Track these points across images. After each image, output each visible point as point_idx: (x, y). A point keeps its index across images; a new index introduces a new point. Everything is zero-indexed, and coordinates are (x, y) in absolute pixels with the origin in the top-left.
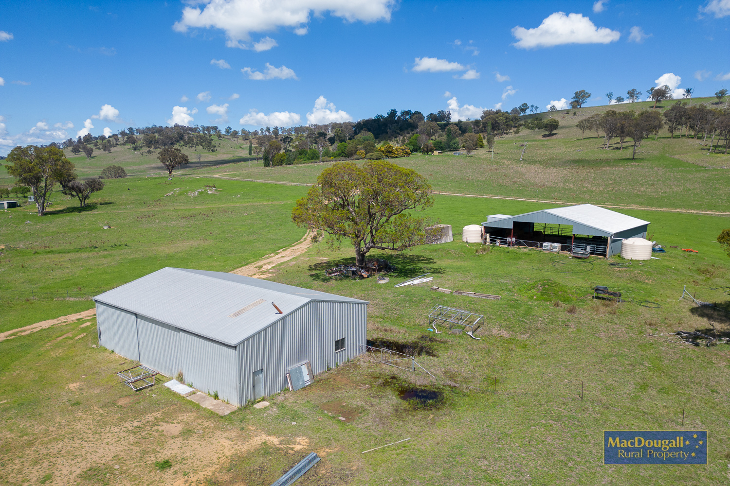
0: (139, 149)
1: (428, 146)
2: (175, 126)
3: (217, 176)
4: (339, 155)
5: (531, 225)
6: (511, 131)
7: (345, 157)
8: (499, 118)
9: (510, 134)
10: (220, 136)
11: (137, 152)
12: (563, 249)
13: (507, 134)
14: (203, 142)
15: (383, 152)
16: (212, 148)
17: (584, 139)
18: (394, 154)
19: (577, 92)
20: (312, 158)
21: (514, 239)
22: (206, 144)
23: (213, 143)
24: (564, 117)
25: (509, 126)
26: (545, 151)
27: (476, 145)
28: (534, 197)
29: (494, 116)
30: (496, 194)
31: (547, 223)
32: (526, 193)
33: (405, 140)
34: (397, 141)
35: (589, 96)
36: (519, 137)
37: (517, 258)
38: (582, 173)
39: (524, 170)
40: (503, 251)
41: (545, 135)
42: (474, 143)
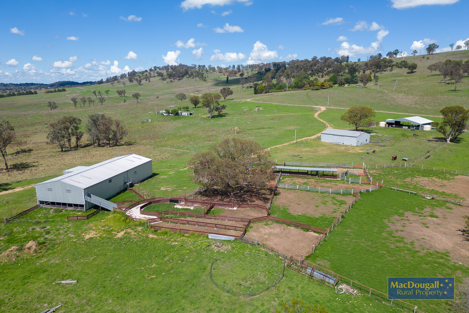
0: (165, 80)
1: (342, 82)
2: (179, 65)
3: (248, 100)
4: (295, 87)
5: (400, 122)
6: (388, 69)
7: (298, 88)
8: (381, 62)
9: (387, 71)
10: (207, 71)
11: (164, 82)
12: (408, 128)
13: (385, 71)
14: (199, 75)
15: (319, 86)
16: (204, 79)
17: (432, 75)
18: (325, 87)
19: (430, 44)
20: (280, 89)
21: (395, 126)
22: (200, 76)
23: (204, 76)
24: (421, 61)
25: (386, 67)
26: (408, 84)
27: (368, 80)
28: (401, 112)
29: (377, 61)
30: (384, 110)
31: (405, 121)
32: (397, 110)
33: (323, 75)
34: (319, 76)
35: (438, 47)
36: (392, 74)
37: (396, 130)
38: (426, 99)
39: (395, 97)
40: (392, 129)
41: (409, 72)
42: (367, 79)
